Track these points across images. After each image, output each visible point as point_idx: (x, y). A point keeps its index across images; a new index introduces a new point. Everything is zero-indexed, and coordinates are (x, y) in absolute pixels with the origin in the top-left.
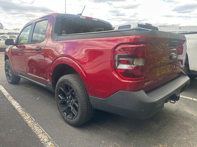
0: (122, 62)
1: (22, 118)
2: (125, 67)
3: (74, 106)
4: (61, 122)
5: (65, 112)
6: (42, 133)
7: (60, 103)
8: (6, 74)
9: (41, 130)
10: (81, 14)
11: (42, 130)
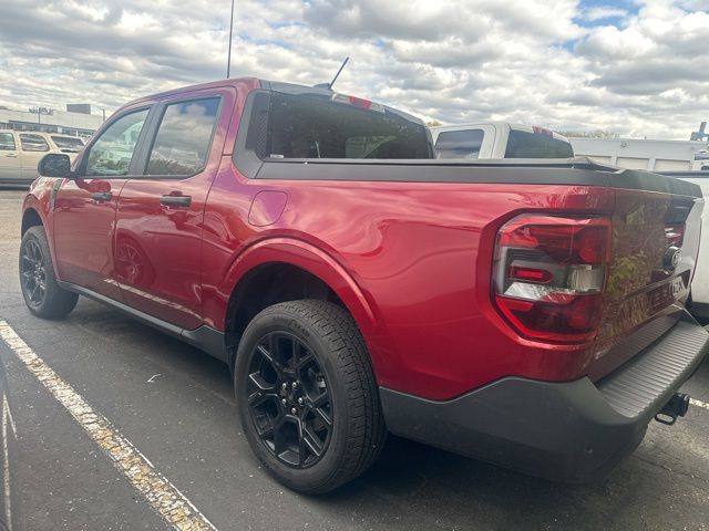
0: (526, 273)
1: (104, 458)
2: (522, 291)
3: (310, 417)
4: (254, 474)
5: (271, 439)
6: (190, 516)
7: (251, 405)
8: (23, 279)
9: (182, 503)
10: (329, 86)
11: (186, 504)
